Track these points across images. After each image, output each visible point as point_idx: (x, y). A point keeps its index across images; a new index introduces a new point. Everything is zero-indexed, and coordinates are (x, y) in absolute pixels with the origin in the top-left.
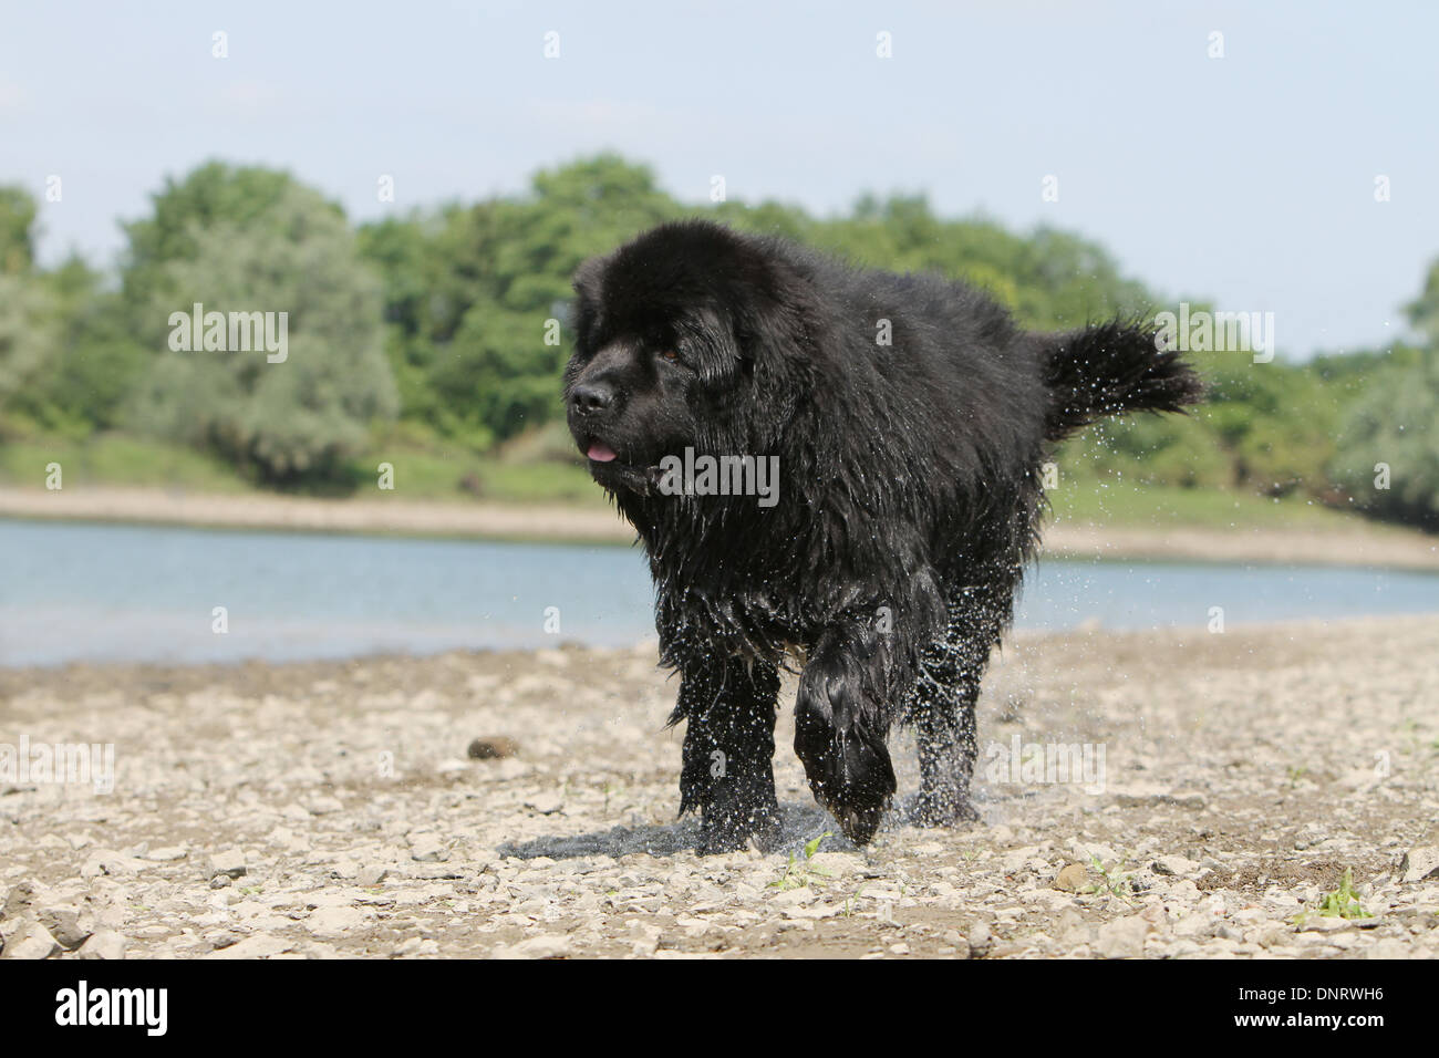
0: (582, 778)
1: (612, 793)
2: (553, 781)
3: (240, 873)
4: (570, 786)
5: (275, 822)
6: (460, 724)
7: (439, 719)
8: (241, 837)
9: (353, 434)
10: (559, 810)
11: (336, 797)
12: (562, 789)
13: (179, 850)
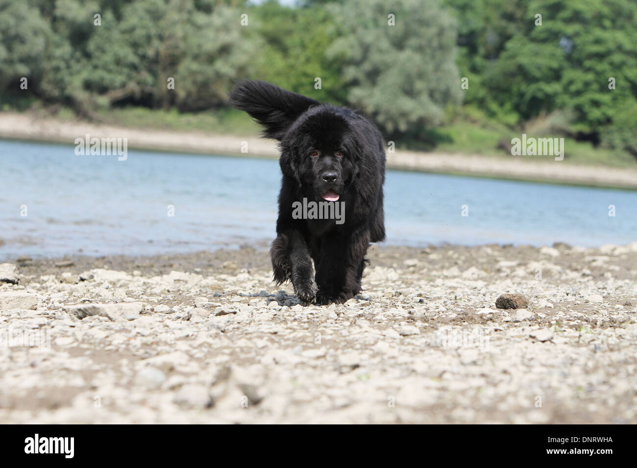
0: (565, 322)
1: (583, 331)
2: (547, 324)
3: (356, 367)
4: (557, 327)
5: (378, 339)
6: (492, 288)
7: (480, 284)
8: (358, 346)
9: (435, 112)
10: (550, 340)
11: (416, 326)
12: (553, 328)
13: (321, 352)
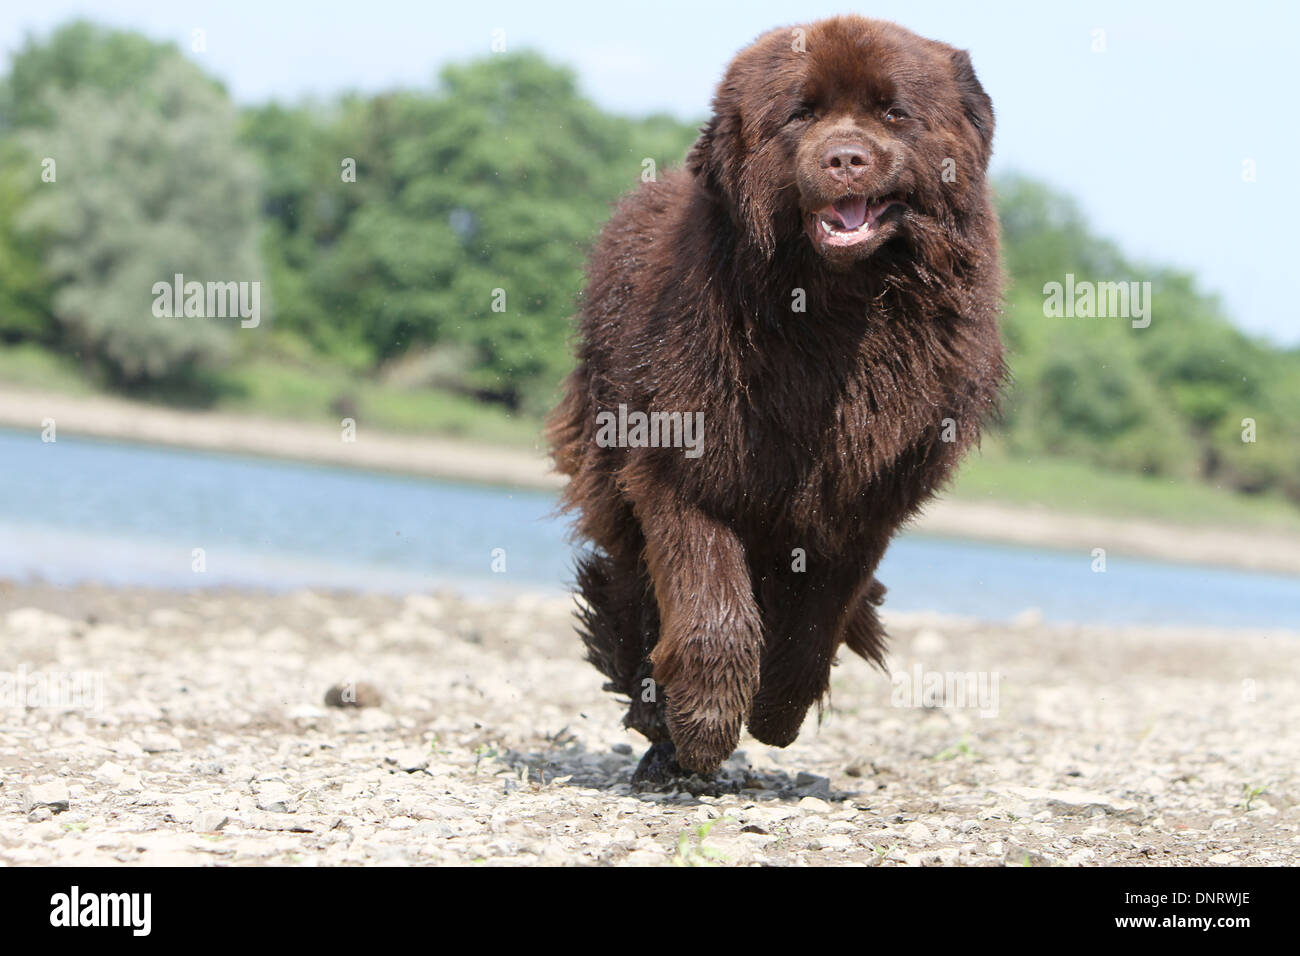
0: (451, 736)
1: (484, 754)
2: (418, 738)
3: (62, 807)
4: (436, 744)
5: (104, 756)
7: (294, 662)
8: (65, 770)
10: (424, 769)
11: (173, 735)
12: (428, 746)
